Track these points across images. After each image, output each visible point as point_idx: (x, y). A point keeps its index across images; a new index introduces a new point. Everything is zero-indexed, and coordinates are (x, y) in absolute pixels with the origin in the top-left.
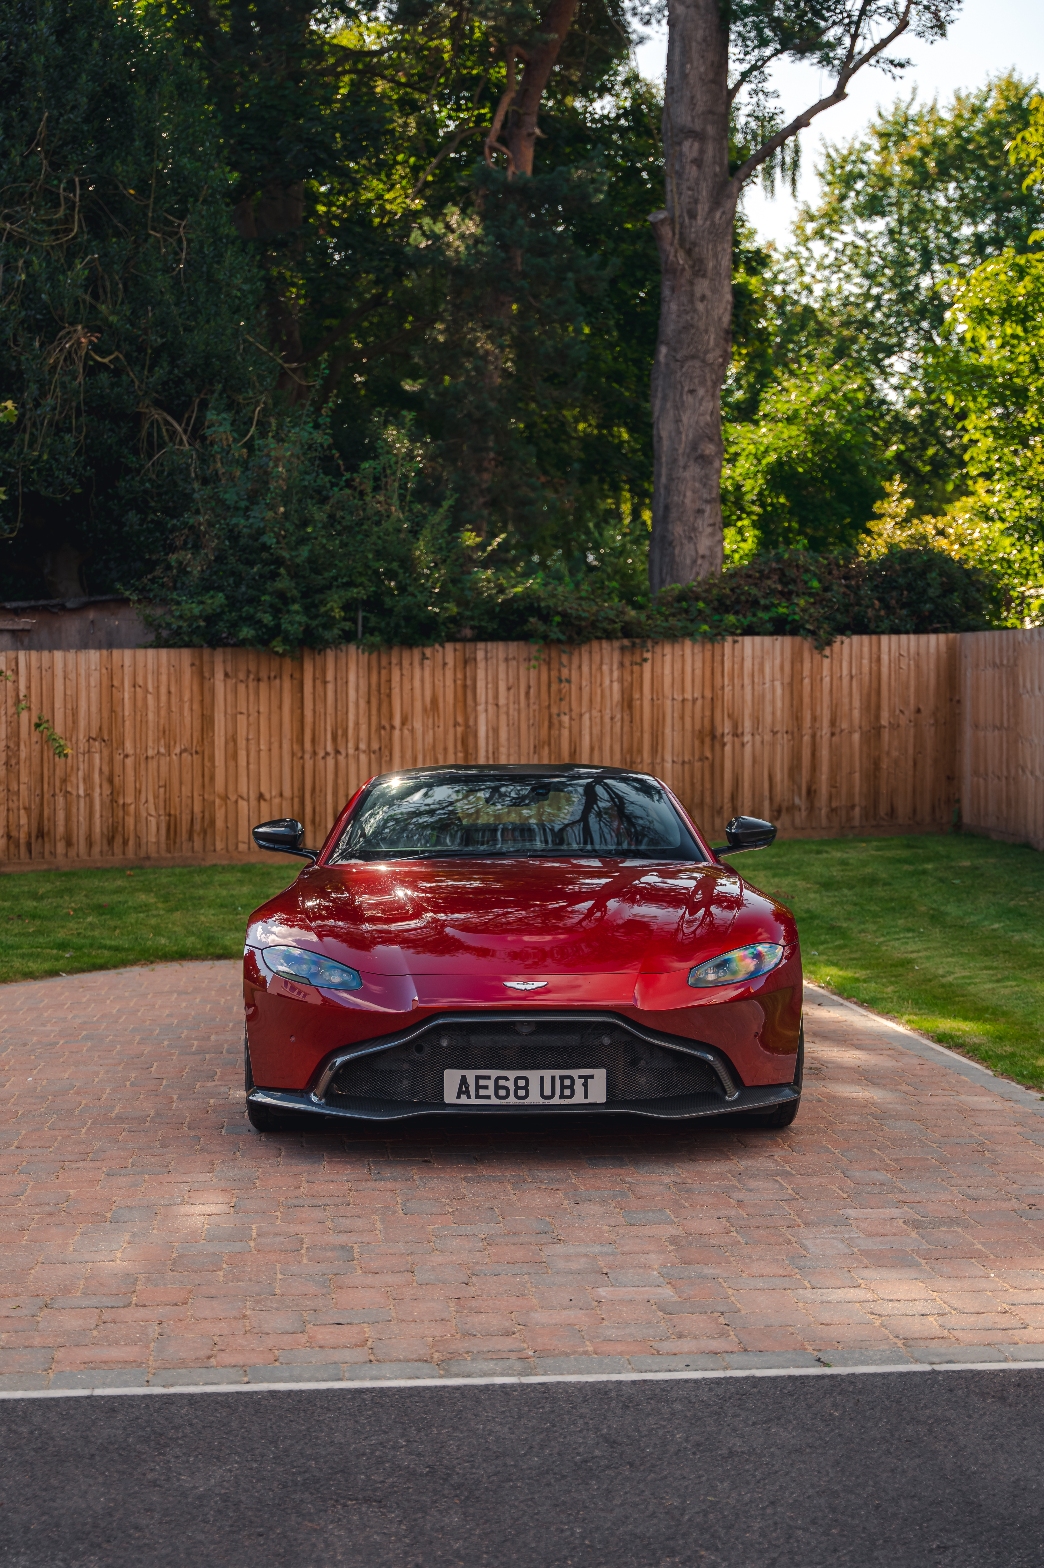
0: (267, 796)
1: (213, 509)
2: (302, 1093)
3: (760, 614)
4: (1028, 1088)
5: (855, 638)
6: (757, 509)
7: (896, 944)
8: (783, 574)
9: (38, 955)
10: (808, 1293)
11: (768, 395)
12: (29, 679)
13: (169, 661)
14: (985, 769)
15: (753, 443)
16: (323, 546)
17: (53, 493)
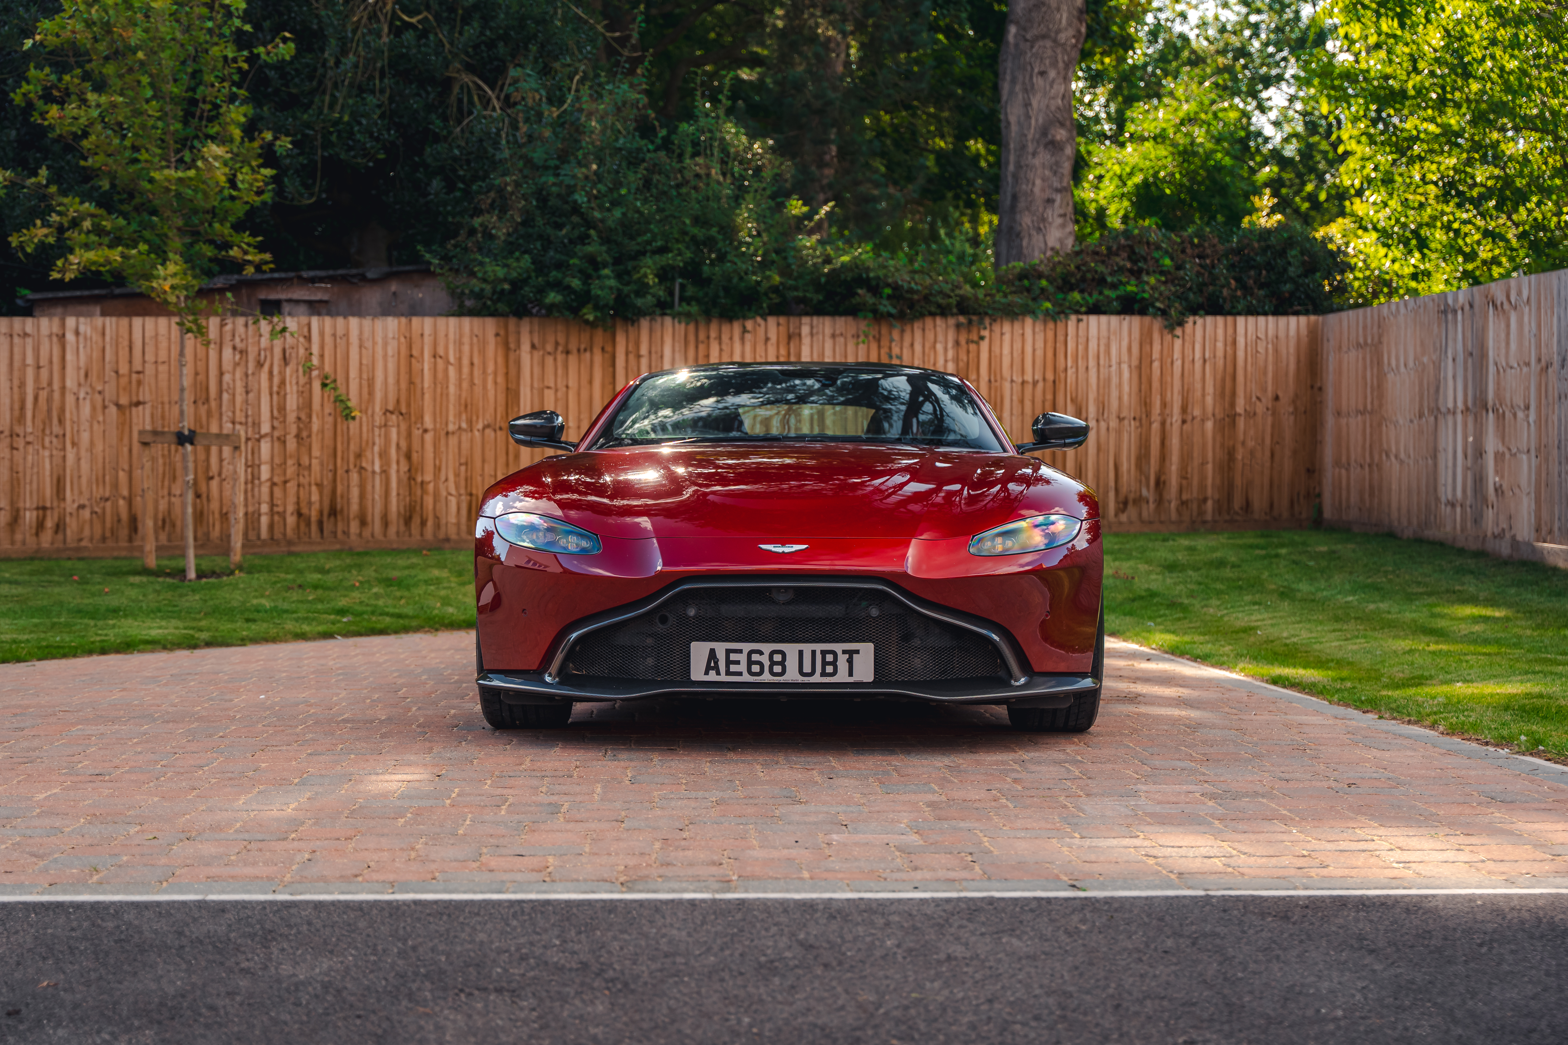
1: (521, 171)
2: (536, 675)
3: (1107, 292)
4: (1366, 711)
5: (1209, 319)
7: (1240, 615)
8: (1133, 252)
10: (1076, 841)
12: (322, 347)
13: (472, 330)
14: (1348, 458)
15: (1119, 163)
16: (638, 211)
17: (354, 157)
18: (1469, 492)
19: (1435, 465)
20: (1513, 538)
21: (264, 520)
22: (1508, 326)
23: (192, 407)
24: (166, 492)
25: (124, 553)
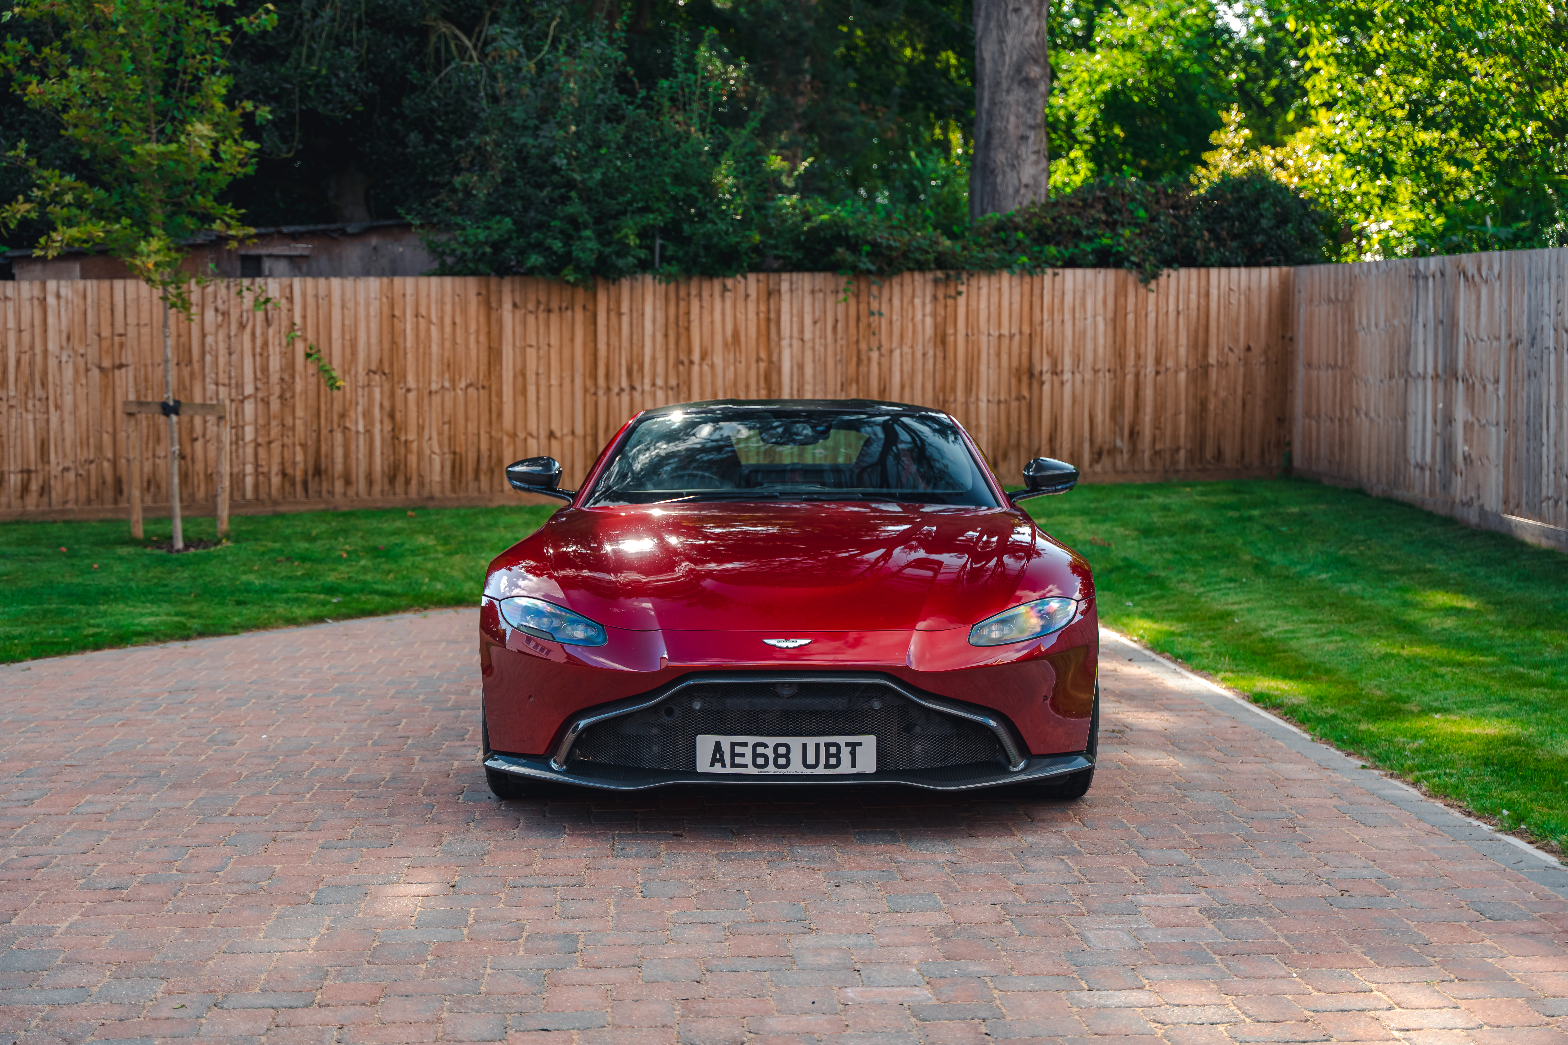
0: (558, 434)
1: (501, 130)
2: (541, 760)
3: (1083, 245)
4: (1348, 755)
5: (1183, 272)
6: (1090, 138)
7: (1216, 595)
9: (304, 600)
10: (1084, 996)
11: (1104, 21)
12: (304, 308)
13: (453, 290)
14: (1319, 410)
15: (1088, 71)
16: (618, 169)
17: (332, 110)
18: (1438, 457)
19: (1405, 427)
20: (1481, 507)
21: (249, 481)
22: (1479, 298)
23: (175, 368)
24: (150, 454)
25: (109, 516)
